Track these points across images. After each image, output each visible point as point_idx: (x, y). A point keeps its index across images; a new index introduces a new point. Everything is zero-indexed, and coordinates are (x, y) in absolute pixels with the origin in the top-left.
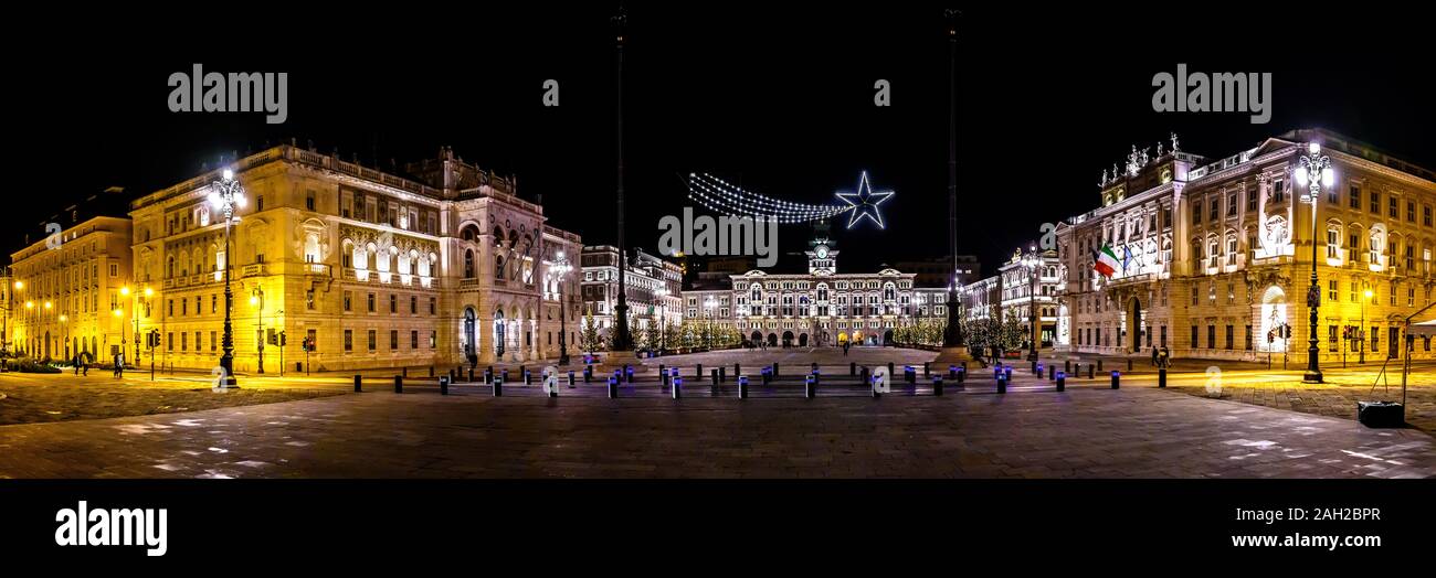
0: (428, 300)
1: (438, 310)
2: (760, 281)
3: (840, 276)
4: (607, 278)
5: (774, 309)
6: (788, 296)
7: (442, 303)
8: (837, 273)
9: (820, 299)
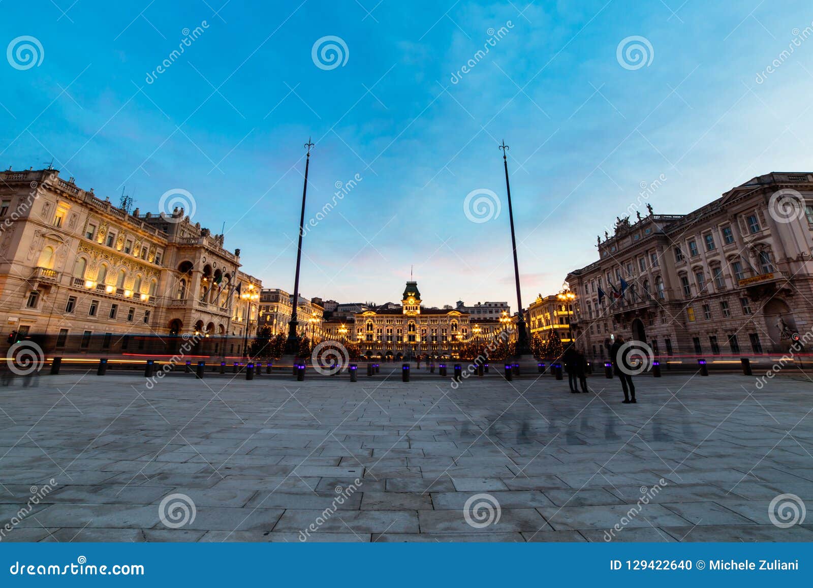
0: (143, 312)
1: (150, 320)
2: (373, 318)
3: (423, 315)
4: (275, 310)
5: (381, 337)
6: (390, 328)
7: (155, 317)
8: (421, 314)
9: (410, 330)
